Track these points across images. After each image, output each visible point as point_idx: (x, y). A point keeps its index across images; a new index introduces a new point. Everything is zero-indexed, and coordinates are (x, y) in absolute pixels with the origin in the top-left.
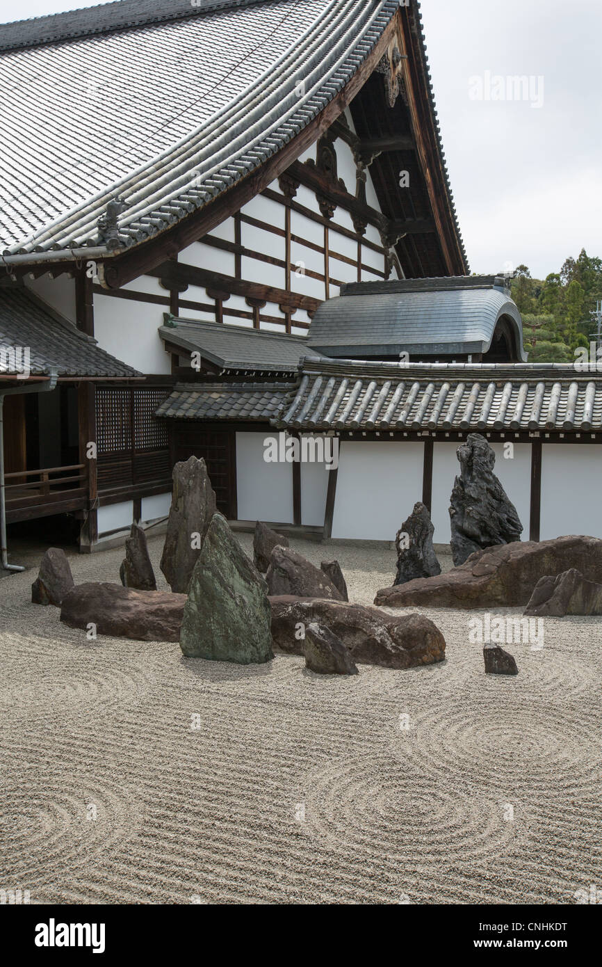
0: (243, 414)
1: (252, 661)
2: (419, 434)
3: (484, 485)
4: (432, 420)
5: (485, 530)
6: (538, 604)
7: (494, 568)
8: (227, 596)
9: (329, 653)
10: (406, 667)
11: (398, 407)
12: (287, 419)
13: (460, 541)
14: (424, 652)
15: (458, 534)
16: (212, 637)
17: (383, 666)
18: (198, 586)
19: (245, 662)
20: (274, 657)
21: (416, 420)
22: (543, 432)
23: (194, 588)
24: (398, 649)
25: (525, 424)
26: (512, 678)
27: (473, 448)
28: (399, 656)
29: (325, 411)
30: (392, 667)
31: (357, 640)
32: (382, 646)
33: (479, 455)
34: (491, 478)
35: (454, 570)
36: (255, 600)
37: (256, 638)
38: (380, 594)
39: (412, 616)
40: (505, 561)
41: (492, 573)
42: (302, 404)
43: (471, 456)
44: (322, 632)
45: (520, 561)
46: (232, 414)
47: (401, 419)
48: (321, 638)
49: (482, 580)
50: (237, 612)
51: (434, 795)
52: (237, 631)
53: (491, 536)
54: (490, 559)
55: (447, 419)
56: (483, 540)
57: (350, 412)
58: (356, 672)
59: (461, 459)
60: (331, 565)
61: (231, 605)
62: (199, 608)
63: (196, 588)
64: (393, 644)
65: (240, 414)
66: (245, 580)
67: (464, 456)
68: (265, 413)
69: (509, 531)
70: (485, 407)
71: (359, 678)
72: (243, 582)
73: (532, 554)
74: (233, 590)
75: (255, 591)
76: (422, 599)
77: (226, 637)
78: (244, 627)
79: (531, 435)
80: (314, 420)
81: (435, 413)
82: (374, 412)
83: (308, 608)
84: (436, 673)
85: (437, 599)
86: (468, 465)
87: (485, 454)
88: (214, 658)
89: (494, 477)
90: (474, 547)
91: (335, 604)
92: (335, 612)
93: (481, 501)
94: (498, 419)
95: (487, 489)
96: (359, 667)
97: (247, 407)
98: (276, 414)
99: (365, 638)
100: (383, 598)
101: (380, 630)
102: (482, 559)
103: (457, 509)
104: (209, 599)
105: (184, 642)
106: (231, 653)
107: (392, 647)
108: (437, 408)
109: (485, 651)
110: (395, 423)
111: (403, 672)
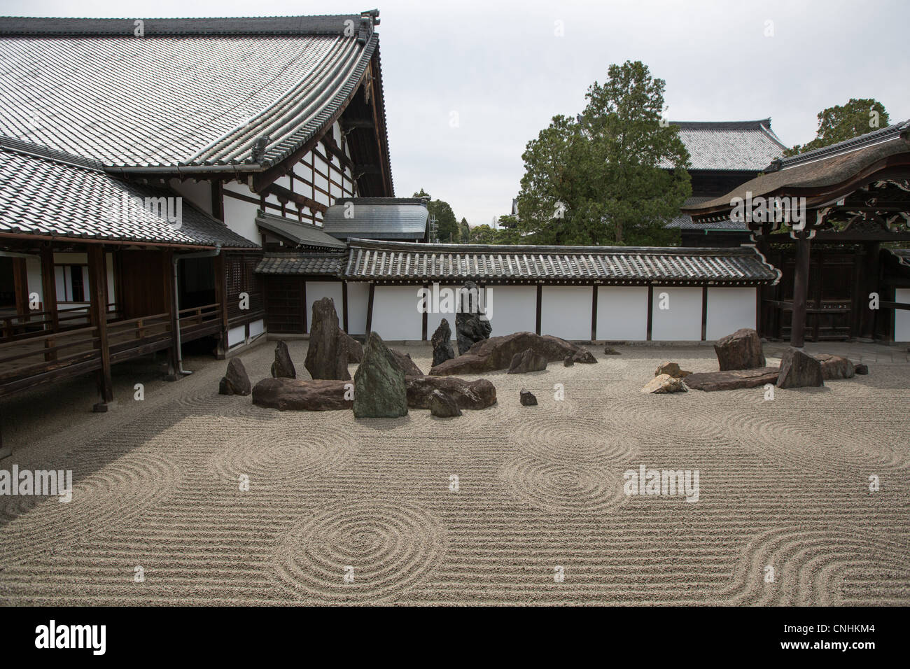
4: (433, 274)
5: (475, 332)
6: (514, 368)
7: (489, 351)
8: (385, 379)
10: (483, 408)
11: (412, 267)
15: (461, 335)
17: (472, 409)
18: (365, 375)
20: (408, 412)
28: (479, 402)
31: (454, 397)
32: (470, 398)
36: (400, 379)
40: (495, 347)
41: (489, 354)
44: (442, 394)
47: (416, 273)
48: (443, 398)
49: (485, 358)
50: (390, 388)
53: (477, 335)
54: (486, 347)
58: (462, 414)
61: (387, 384)
64: (475, 397)
71: (464, 418)
74: (387, 375)
82: (399, 269)
84: (494, 410)
96: (463, 411)
99: (459, 395)
101: (467, 390)
102: (482, 347)
103: (461, 321)
104: (372, 383)
108: (434, 267)
110: (412, 275)
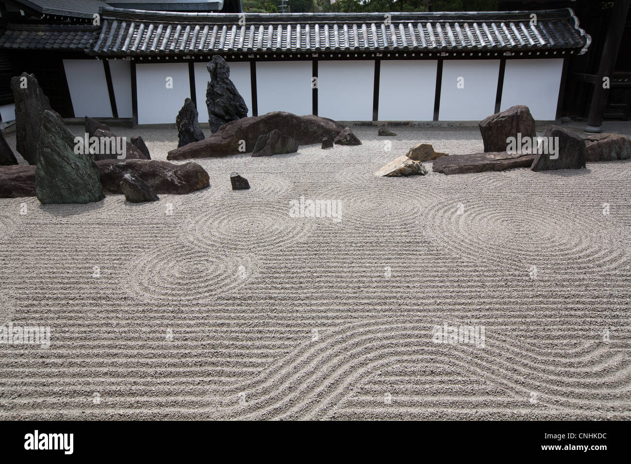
0: (64, 46)
1: (91, 201)
2: (184, 58)
3: (225, 86)
4: (191, 48)
5: (227, 112)
6: (258, 151)
7: (233, 133)
8: (64, 162)
9: (140, 190)
10: (187, 193)
11: (170, 40)
12: (96, 49)
13: (214, 119)
14: (197, 183)
15: (212, 116)
16: (60, 190)
17: (174, 194)
18: (42, 159)
19: (86, 203)
20: (105, 197)
21: (182, 48)
22: (256, 54)
23: (40, 161)
24: (182, 183)
25: (245, 50)
26: (247, 191)
27: (216, 64)
28: (183, 187)
29: (122, 44)
30: (180, 194)
31: (157, 181)
32: (172, 182)
33: (220, 68)
34: (228, 82)
35: (212, 136)
36: (85, 164)
37: (90, 187)
38: (170, 153)
39: (188, 163)
40: (240, 129)
41: (233, 136)
42: (105, 40)
43: (215, 69)
44: (133, 179)
45: (248, 128)
46: (56, 46)
47: (172, 48)
48: (133, 182)
49: (228, 140)
50: (74, 173)
51: (207, 260)
52: (76, 184)
53: (231, 116)
54: (231, 128)
55: (200, 48)
56: (227, 118)
57: (139, 44)
58: (158, 199)
59: (210, 71)
60: (137, 139)
61: (68, 168)
62: (46, 173)
63: (41, 160)
64: (179, 181)
65: (62, 46)
67: (211, 68)
68: (80, 46)
69: (241, 111)
70: (222, 40)
71: (160, 202)
73: (254, 123)
74: (68, 159)
75: (83, 158)
76: (195, 154)
77: (70, 189)
78: (80, 181)
79: (249, 57)
80: (115, 50)
81: (192, 44)
82: (154, 44)
83: (123, 165)
84: (205, 193)
85: (204, 153)
86: (214, 74)
87: (224, 67)
88: (64, 203)
89: (230, 81)
90: (222, 123)
91: (140, 161)
92: (141, 166)
93: (224, 95)
94: (230, 47)
95: (227, 89)
96: (159, 196)
97: (66, 41)
98: (88, 46)
99: (161, 179)
100: (172, 156)
101: (170, 173)
102: (227, 129)
103: (211, 101)
104: (52, 167)
105: (40, 195)
106: (75, 198)
108: (193, 41)
109: (231, 178)
110: (168, 51)
111: (186, 196)
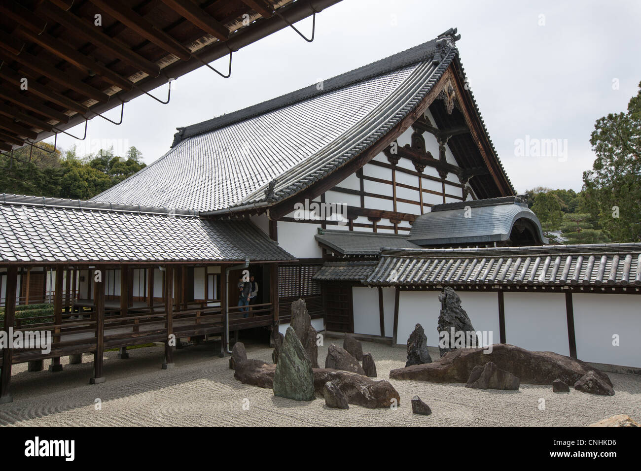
1: (303, 400)
8: (292, 366)
9: (334, 397)
10: (374, 408)
14: (382, 401)
16: (286, 387)
17: (364, 407)
18: (280, 361)
19: (299, 400)
20: (315, 399)
24: (371, 398)
28: (371, 401)
30: (368, 407)
31: (353, 393)
32: (364, 396)
36: (304, 369)
37: (304, 388)
39: (380, 381)
44: (332, 386)
48: (332, 390)
50: (295, 375)
52: (296, 384)
58: (348, 408)
61: (293, 371)
62: (281, 372)
64: (369, 395)
66: (300, 358)
71: (349, 411)
72: (299, 360)
74: (295, 364)
75: (305, 364)
77: (291, 387)
78: (298, 382)
83: (334, 375)
88: (286, 397)
91: (346, 373)
92: (345, 377)
96: (350, 405)
99: (357, 391)
101: (364, 387)
104: (284, 368)
105: (275, 388)
106: (293, 395)
107: (369, 397)
109: (413, 401)
